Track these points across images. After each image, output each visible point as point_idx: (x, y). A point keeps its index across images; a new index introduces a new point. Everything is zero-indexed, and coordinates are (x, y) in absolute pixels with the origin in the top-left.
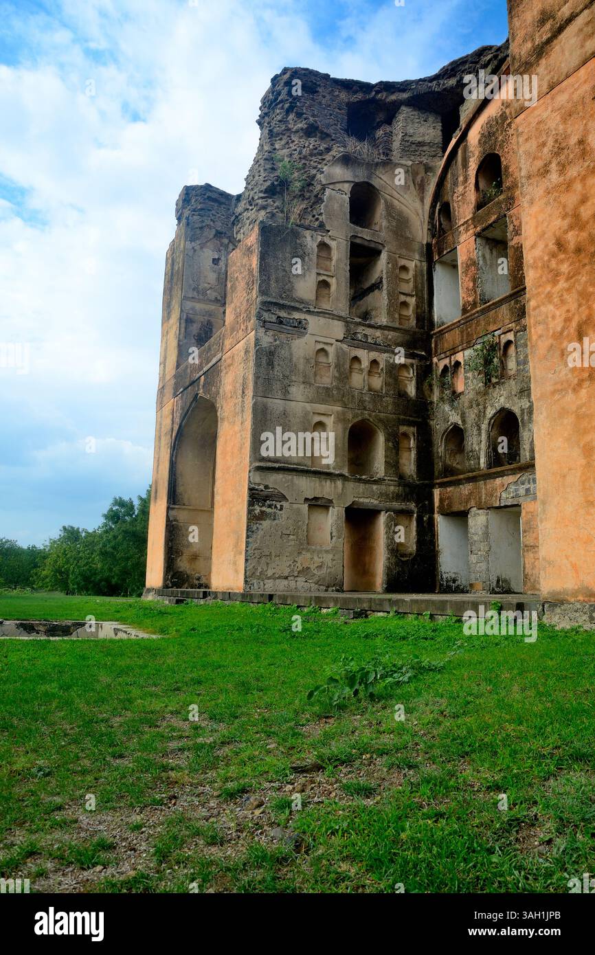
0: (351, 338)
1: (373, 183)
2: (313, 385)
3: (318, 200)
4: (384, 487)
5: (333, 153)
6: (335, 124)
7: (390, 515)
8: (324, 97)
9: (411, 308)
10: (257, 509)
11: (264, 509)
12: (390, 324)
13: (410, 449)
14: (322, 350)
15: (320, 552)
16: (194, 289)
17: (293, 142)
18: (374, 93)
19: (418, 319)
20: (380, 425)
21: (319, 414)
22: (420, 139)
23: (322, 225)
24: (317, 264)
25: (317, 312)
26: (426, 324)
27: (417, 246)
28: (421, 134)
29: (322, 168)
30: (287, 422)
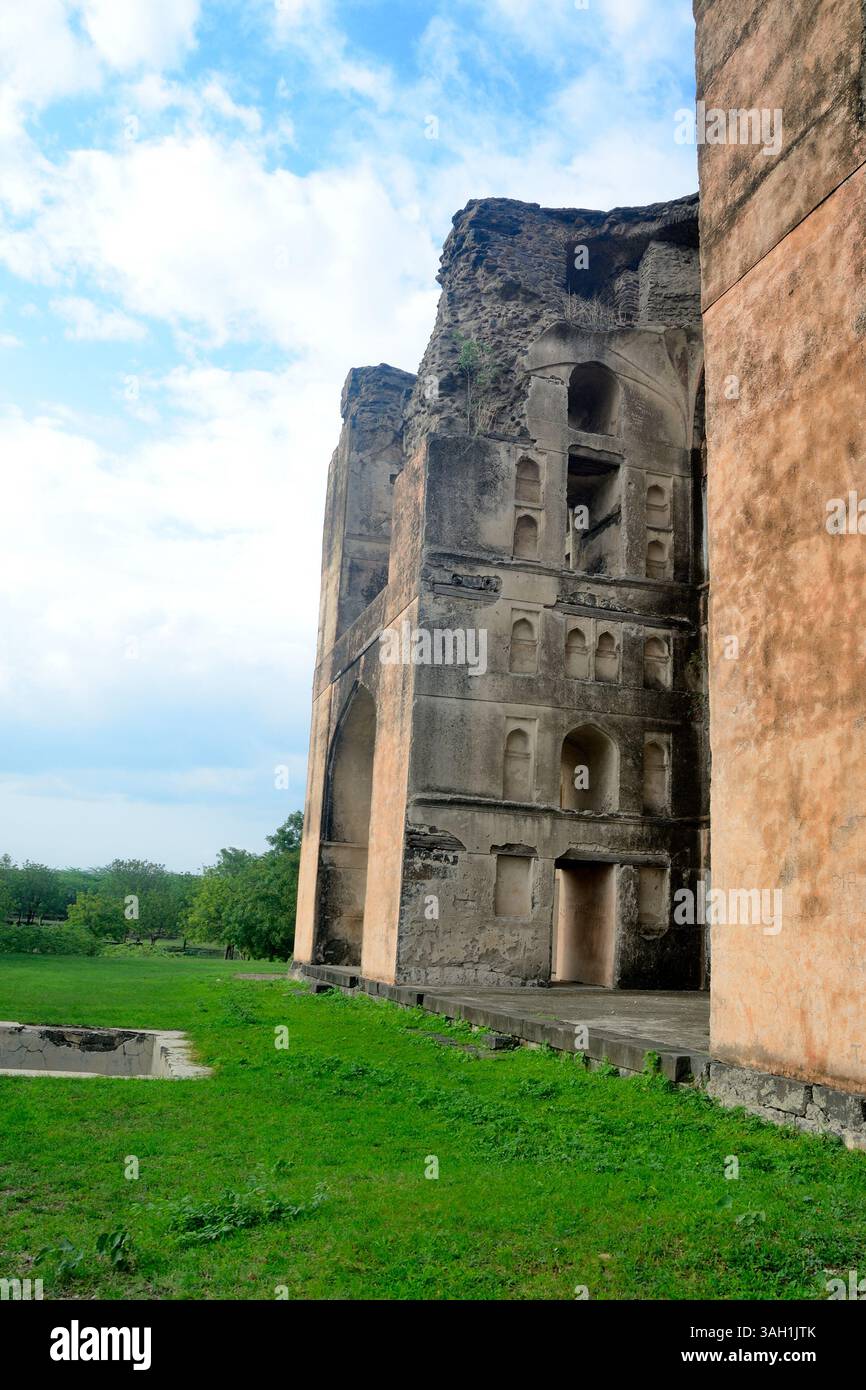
0: (568, 601)
1: (606, 363)
2: (507, 675)
3: (521, 394)
4: (617, 828)
5: (542, 322)
6: (547, 278)
7: (627, 870)
8: (530, 238)
9: (667, 551)
10: (418, 863)
11: (428, 862)
12: (632, 578)
13: (663, 768)
14: (524, 621)
15: (514, 926)
16: (362, 522)
17: (484, 308)
18: (606, 226)
19: (676, 567)
20: (613, 731)
21: (517, 718)
22: (679, 291)
23: (524, 433)
24: (517, 491)
25: (515, 565)
26: (690, 575)
27: (676, 455)
28: (681, 283)
29: (525, 347)
30: (466, 732)
